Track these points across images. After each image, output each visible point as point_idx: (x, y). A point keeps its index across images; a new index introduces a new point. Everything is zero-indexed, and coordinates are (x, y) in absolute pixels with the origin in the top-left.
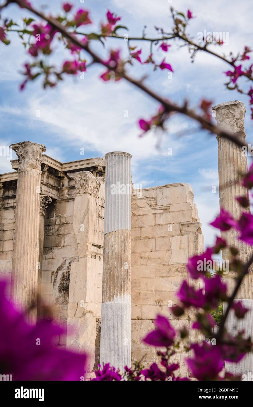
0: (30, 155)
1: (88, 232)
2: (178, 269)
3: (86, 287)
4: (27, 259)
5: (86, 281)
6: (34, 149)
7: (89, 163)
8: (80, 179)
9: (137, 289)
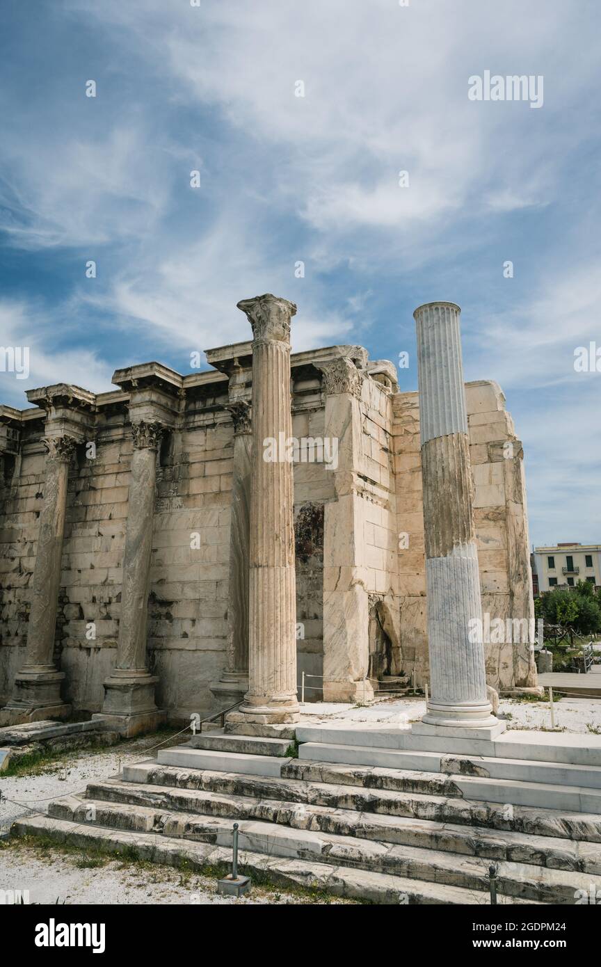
0: (274, 318)
1: (352, 454)
2: (488, 515)
3: (353, 543)
4: (279, 490)
5: (352, 533)
6: (280, 309)
7: (330, 354)
8: (333, 370)
9: (420, 549)
